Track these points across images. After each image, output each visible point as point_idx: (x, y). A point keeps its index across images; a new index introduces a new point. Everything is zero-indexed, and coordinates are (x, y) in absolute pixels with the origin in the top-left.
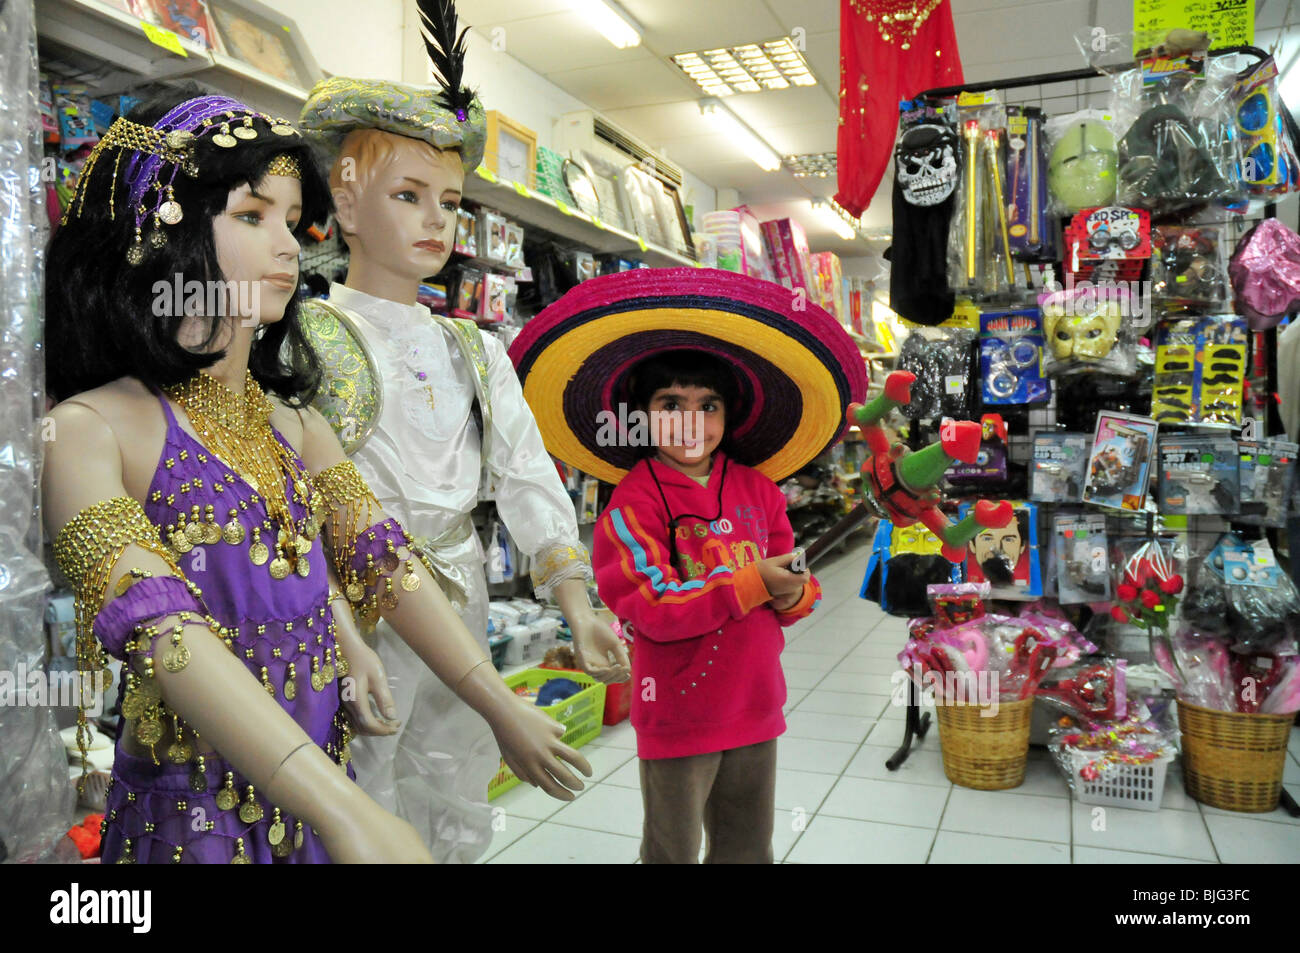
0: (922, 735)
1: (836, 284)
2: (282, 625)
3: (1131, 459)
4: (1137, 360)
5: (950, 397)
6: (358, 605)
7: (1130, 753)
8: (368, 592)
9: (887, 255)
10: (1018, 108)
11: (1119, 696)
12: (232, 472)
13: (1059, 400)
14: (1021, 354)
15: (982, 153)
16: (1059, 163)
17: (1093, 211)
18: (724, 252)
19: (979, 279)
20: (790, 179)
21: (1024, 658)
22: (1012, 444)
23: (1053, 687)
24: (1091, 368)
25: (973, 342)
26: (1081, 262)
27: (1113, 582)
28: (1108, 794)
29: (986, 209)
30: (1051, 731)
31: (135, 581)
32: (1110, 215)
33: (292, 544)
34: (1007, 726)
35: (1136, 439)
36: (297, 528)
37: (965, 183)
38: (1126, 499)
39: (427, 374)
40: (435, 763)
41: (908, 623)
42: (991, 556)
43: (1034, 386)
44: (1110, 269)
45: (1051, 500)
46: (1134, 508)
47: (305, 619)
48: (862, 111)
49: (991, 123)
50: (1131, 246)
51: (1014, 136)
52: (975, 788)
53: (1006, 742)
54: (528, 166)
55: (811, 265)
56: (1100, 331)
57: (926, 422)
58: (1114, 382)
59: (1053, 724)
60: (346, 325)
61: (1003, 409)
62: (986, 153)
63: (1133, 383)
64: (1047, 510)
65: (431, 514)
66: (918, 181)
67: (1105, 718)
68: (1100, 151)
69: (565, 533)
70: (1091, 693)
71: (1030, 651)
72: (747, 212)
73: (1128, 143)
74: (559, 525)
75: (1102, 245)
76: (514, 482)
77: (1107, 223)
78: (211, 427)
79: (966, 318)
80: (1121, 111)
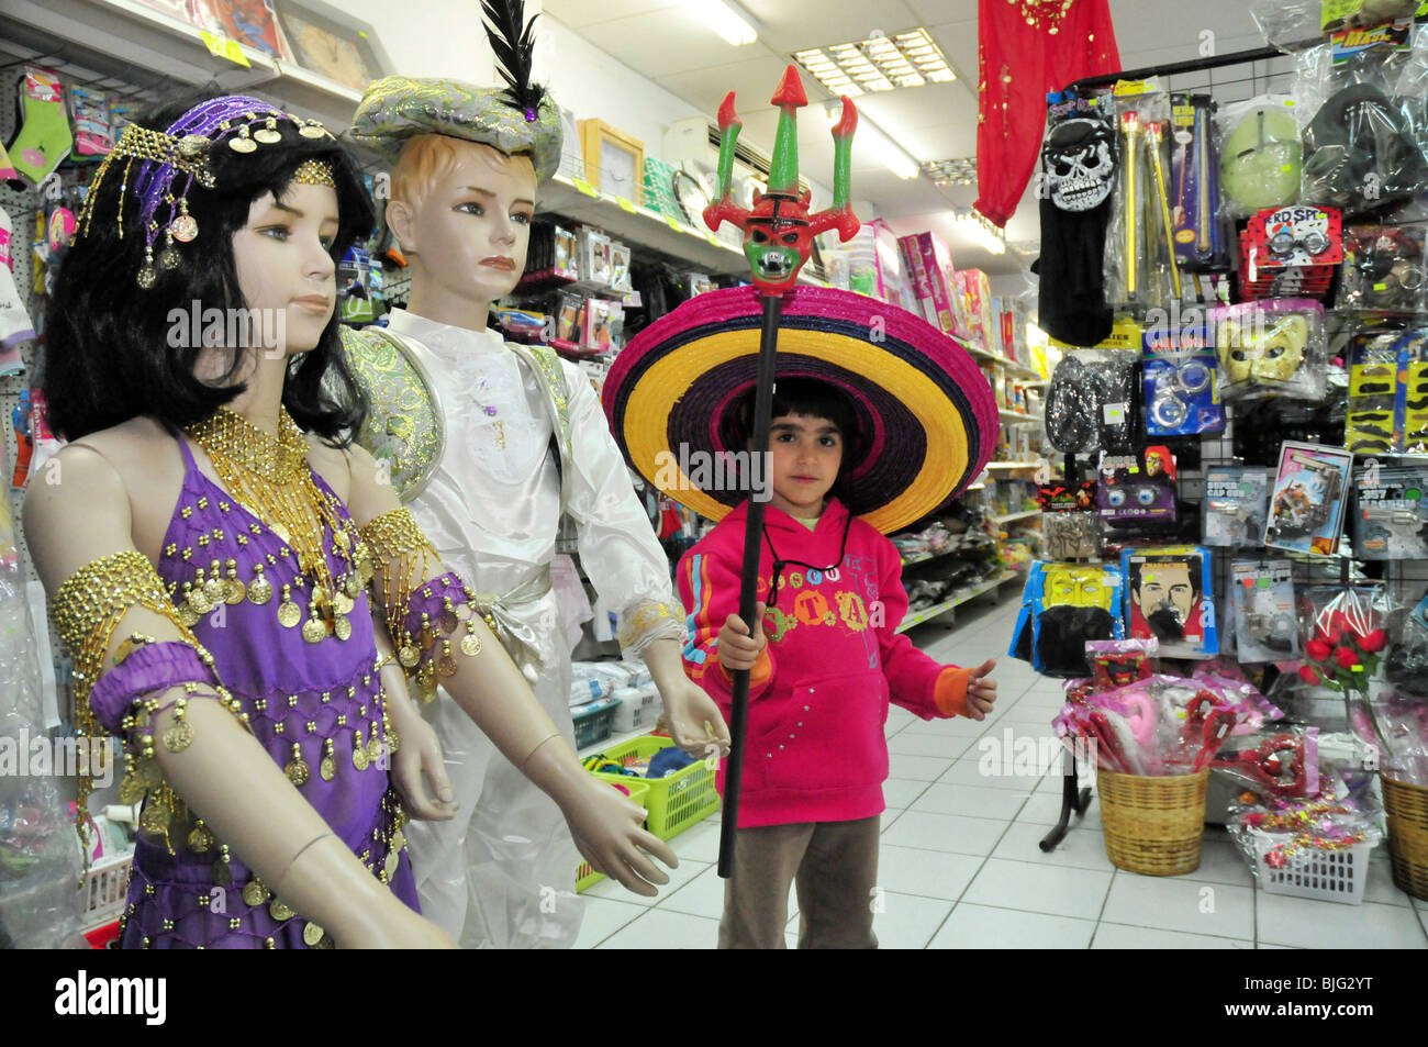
0: (1081, 811)
1: (984, 304)
2: (317, 695)
3: (1322, 496)
4: (1327, 382)
5: (1109, 427)
6: (413, 671)
7: (1325, 835)
8: (424, 656)
9: (1035, 268)
10: (1184, 96)
11: (1311, 770)
12: (259, 522)
13: (1236, 430)
14: (1191, 377)
15: (1142, 149)
16: (1233, 158)
17: (1272, 212)
18: (857, 271)
19: (1141, 293)
20: (929, 187)
21: (1198, 725)
22: (1181, 480)
23: (1233, 757)
24: (1272, 392)
25: (1134, 364)
26: (1258, 270)
27: (1301, 638)
28: (1298, 884)
29: (1148, 213)
30: (1230, 809)
31: (137, 647)
32: (1293, 216)
33: (330, 603)
34: (1179, 802)
35: (1326, 474)
36: (337, 585)
37: (1122, 184)
38: (1316, 542)
39: (497, 408)
40: (512, 847)
41: (1064, 684)
42: (1159, 608)
43: (1206, 414)
44: (1294, 277)
45: (1228, 544)
46: (1325, 553)
47: (346, 688)
48: (1005, 106)
49: (1153, 115)
50: (1318, 251)
51: (1179, 129)
52: (1142, 873)
53: (1178, 820)
54: (634, 179)
55: (956, 284)
56: (1283, 349)
57: (1083, 457)
58: (1301, 407)
59: (1233, 800)
60: (406, 354)
61: (1169, 441)
62: (1147, 150)
63: (1323, 408)
64: (1223, 555)
65: (502, 566)
66: (1069, 183)
67: (1295, 794)
68: (1281, 142)
69: (655, 587)
70: (1279, 764)
71: (1205, 717)
72: (883, 226)
73: (1314, 132)
74: (648, 579)
75: (1284, 250)
76: (599, 530)
77: (1289, 224)
78: (236, 471)
79: (1126, 337)
80: (1306, 94)
